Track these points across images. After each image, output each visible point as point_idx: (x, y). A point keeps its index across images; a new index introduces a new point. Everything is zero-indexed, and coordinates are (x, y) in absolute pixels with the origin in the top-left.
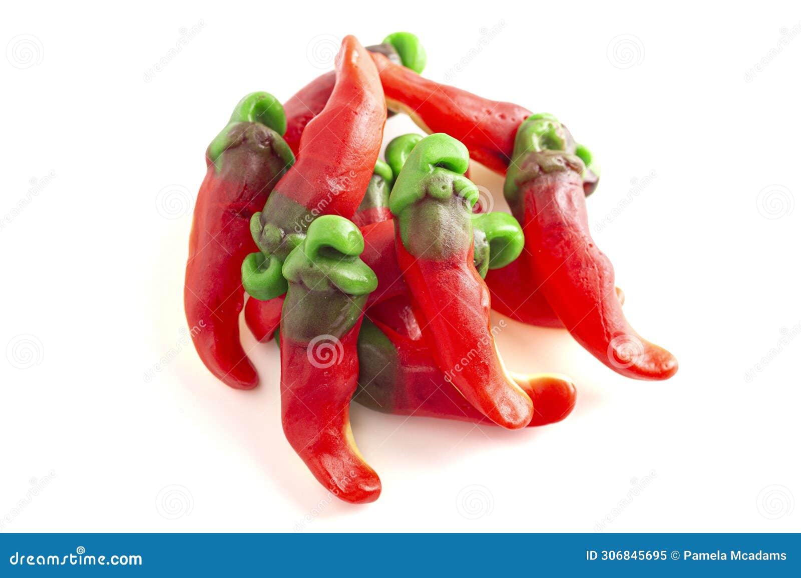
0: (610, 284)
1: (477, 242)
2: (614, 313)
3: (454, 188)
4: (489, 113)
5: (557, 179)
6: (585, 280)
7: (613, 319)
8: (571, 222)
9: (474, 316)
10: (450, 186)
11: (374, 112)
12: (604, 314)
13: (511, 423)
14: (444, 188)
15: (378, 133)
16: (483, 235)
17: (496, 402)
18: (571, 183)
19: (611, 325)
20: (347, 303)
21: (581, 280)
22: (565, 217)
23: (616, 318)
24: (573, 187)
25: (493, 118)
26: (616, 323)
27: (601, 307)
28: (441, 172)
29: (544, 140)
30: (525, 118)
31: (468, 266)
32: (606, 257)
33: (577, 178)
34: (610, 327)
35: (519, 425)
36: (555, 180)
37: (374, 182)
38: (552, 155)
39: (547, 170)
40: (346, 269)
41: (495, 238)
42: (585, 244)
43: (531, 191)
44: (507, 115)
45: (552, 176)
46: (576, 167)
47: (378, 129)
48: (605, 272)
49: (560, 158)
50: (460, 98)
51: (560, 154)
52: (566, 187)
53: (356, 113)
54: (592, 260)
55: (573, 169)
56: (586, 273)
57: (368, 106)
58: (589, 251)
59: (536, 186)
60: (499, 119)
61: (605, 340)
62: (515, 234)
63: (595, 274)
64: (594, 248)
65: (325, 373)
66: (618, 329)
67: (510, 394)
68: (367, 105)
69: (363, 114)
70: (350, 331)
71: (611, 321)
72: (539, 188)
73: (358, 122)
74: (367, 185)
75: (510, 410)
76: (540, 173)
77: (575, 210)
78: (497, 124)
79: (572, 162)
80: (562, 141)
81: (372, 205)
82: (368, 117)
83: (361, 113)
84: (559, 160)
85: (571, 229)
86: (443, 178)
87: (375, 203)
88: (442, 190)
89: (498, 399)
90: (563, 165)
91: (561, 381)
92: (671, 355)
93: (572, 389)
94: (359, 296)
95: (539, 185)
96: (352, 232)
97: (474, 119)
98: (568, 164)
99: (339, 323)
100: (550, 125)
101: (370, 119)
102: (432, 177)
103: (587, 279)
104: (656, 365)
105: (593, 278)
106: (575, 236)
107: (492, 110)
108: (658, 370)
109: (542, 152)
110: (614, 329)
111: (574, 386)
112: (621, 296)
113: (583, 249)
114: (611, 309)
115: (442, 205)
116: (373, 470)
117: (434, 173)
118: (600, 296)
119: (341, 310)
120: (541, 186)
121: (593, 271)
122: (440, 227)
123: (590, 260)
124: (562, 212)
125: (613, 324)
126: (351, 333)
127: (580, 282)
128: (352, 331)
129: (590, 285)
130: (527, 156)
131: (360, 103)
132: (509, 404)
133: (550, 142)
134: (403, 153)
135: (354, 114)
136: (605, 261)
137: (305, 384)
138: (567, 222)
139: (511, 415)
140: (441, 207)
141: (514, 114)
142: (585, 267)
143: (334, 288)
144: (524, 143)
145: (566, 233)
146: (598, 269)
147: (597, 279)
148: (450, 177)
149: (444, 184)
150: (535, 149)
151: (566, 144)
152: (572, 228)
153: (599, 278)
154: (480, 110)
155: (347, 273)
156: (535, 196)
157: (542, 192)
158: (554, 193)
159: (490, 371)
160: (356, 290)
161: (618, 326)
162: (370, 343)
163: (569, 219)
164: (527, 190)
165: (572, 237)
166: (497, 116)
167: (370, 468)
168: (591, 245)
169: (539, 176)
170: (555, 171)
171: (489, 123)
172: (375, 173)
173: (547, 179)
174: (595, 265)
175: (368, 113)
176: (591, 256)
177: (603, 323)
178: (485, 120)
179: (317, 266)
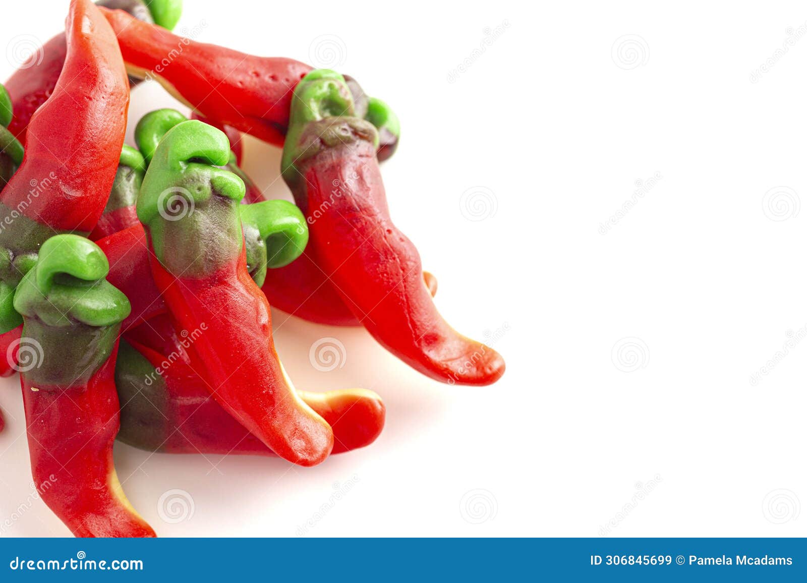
0: (415, 276)
1: (250, 243)
2: (422, 311)
3: (213, 188)
4: (257, 75)
5: (343, 153)
6: (385, 275)
7: (422, 318)
8: (364, 205)
9: (249, 338)
10: (207, 185)
11: (112, 94)
12: (412, 314)
13: (307, 460)
14: (199, 189)
15: (120, 119)
16: (256, 233)
17: (286, 437)
18: (361, 156)
19: (420, 327)
20: (95, 336)
21: (380, 275)
22: (355, 200)
23: (426, 317)
24: (364, 160)
25: (263, 81)
26: (425, 323)
27: (406, 306)
28: (196, 169)
29: (325, 105)
30: (303, 76)
31: (238, 278)
32: (409, 242)
33: (369, 148)
34: (418, 329)
35: (316, 461)
36: (341, 155)
37: (122, 175)
38: (335, 124)
39: (330, 143)
40: (89, 297)
41: (273, 234)
42: (383, 231)
43: (313, 169)
44: (279, 75)
45: (337, 149)
46: (366, 135)
47: (119, 113)
48: (408, 263)
49: (346, 126)
50: (220, 60)
51: (345, 121)
52: (355, 161)
53: (90, 99)
54: (391, 250)
55: (362, 137)
56: (386, 267)
57: (105, 88)
58: (388, 239)
59: (318, 164)
60: (270, 81)
61: (415, 345)
62: (296, 226)
63: (397, 268)
64: (394, 233)
65: (77, 419)
66: (429, 330)
67: (303, 423)
68: (103, 87)
69: (98, 99)
70: (105, 364)
71: (419, 321)
72: (322, 166)
73: (93, 110)
74: (113, 180)
75: (304, 444)
76: (323, 147)
77: (368, 189)
78: (267, 88)
79: (361, 130)
80: (348, 102)
81: (121, 205)
82: (105, 101)
83: (96, 97)
84: (345, 130)
85: (363, 214)
86: (199, 177)
87: (125, 202)
88: (197, 192)
89: (289, 432)
90: (349, 134)
91: (365, 398)
92: (497, 353)
93: (379, 407)
94: (108, 326)
95: (322, 162)
96: (92, 254)
97: (239, 85)
98: (355, 132)
99: (87, 360)
100: (331, 86)
101: (108, 103)
102: (185, 177)
103: (388, 274)
104: (478, 369)
105: (394, 272)
106: (370, 222)
107: (262, 71)
108: (480, 374)
109: (323, 121)
110: (423, 330)
111: (381, 404)
112: (432, 283)
113: (381, 238)
114: (418, 307)
115: (200, 209)
116: (147, 524)
117: (187, 171)
118: (404, 293)
119: (89, 345)
120: (325, 164)
121: (394, 263)
122: (198, 237)
123: (389, 250)
124: (351, 194)
125: (422, 324)
126: (105, 367)
127: (379, 277)
128: (106, 366)
129: (391, 281)
130: (306, 127)
131: (95, 85)
132: (303, 436)
133: (333, 106)
134: (155, 135)
135: (87, 100)
136: (408, 249)
137: (54, 433)
138: (359, 206)
139: (305, 450)
140: (199, 212)
141: (288, 72)
142: (385, 259)
143: (76, 321)
144: (301, 109)
145: (358, 219)
146: (400, 260)
147: (400, 273)
148: (206, 174)
149: (199, 184)
150: (315, 118)
151: (353, 105)
152: (364, 212)
153: (402, 272)
154: (246, 72)
155: (90, 302)
156: (319, 176)
157: (326, 171)
158: (340, 172)
159: (276, 401)
160: (105, 321)
161: (428, 326)
162: (131, 374)
163: (360, 201)
164: (308, 169)
165: (366, 223)
166: (267, 79)
167: (143, 522)
168: (389, 231)
169: (321, 151)
170: (340, 144)
171: (258, 87)
172: (122, 165)
173: (331, 154)
174: (396, 256)
175: (105, 96)
176: (390, 245)
177: (410, 325)
178: (253, 84)
179: (53, 298)
